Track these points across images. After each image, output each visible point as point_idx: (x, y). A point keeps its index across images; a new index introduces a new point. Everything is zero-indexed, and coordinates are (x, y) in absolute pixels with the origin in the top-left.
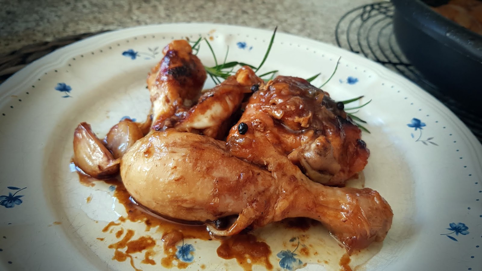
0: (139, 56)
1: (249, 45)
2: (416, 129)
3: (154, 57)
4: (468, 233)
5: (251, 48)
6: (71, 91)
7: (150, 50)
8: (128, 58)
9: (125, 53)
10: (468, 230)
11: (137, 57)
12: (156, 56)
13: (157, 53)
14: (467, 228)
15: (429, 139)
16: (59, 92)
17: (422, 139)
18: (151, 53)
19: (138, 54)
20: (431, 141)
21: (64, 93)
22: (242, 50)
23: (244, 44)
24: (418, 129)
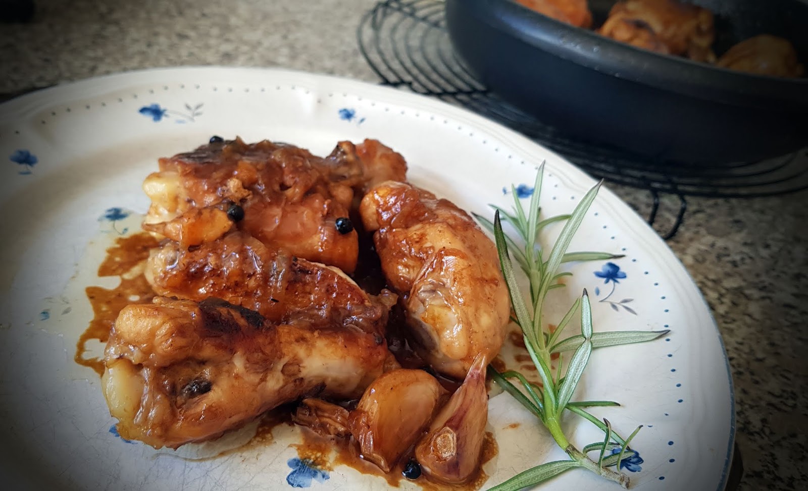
0: (166, 116)
1: (359, 115)
2: (607, 282)
3: (192, 119)
4: (639, 470)
5: (362, 120)
6: (36, 166)
7: (188, 107)
8: (148, 118)
9: (143, 110)
10: (641, 465)
11: (164, 119)
12: (195, 118)
13: (198, 114)
14: (640, 461)
15: (626, 301)
16: (16, 164)
17: (611, 299)
18: (189, 113)
19: (166, 113)
20: (625, 304)
21: (23, 167)
22: (346, 122)
23: (351, 113)
24: (611, 282)
